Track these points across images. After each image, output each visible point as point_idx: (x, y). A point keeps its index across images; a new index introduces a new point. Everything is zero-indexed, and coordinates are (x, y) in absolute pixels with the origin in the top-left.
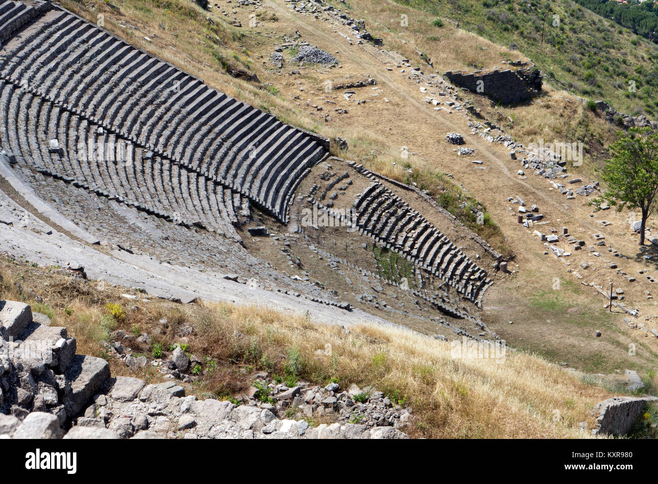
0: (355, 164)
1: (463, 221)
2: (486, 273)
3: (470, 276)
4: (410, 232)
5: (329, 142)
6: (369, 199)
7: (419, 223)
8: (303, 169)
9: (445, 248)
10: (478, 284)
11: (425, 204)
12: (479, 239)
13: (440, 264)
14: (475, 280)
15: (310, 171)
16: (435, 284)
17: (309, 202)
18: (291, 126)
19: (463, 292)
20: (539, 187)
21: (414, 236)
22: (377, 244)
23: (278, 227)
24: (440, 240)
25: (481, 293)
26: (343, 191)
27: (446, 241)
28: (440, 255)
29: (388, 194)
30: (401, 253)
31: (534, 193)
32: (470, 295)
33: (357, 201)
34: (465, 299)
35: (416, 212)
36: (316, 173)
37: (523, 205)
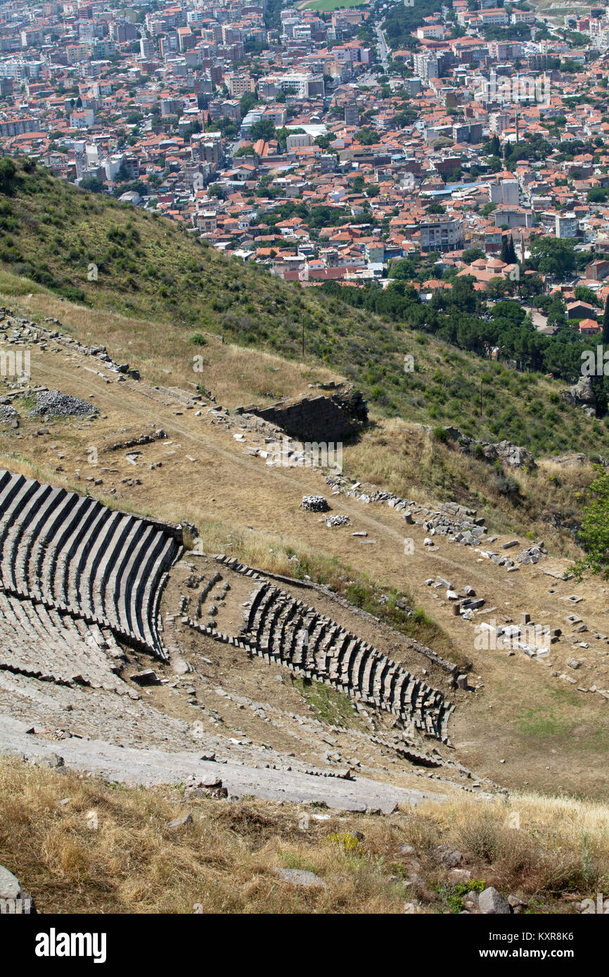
0: (225, 558)
1: (389, 624)
2: (442, 695)
3: (423, 703)
4: (329, 649)
5: (181, 530)
6: (261, 607)
7: (336, 635)
8: (159, 575)
9: (381, 667)
10: (437, 711)
11: (332, 606)
12: (419, 646)
13: (382, 691)
14: (430, 707)
15: (168, 577)
16: (385, 720)
17: (186, 623)
18: (123, 512)
19: (424, 727)
20: (462, 560)
21: (337, 654)
22: (295, 674)
23: (160, 668)
24: (371, 656)
25: (444, 725)
26: (221, 602)
27: (379, 656)
28: (378, 677)
29: (284, 598)
30: (328, 682)
31: (458, 568)
32: (433, 730)
33: (247, 613)
34: (428, 737)
35: (328, 619)
36: (179, 579)
37: (452, 589)
